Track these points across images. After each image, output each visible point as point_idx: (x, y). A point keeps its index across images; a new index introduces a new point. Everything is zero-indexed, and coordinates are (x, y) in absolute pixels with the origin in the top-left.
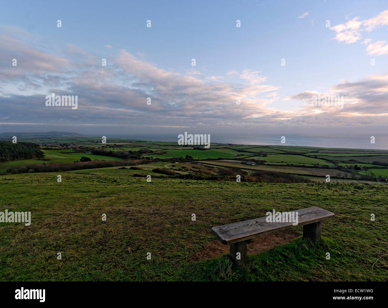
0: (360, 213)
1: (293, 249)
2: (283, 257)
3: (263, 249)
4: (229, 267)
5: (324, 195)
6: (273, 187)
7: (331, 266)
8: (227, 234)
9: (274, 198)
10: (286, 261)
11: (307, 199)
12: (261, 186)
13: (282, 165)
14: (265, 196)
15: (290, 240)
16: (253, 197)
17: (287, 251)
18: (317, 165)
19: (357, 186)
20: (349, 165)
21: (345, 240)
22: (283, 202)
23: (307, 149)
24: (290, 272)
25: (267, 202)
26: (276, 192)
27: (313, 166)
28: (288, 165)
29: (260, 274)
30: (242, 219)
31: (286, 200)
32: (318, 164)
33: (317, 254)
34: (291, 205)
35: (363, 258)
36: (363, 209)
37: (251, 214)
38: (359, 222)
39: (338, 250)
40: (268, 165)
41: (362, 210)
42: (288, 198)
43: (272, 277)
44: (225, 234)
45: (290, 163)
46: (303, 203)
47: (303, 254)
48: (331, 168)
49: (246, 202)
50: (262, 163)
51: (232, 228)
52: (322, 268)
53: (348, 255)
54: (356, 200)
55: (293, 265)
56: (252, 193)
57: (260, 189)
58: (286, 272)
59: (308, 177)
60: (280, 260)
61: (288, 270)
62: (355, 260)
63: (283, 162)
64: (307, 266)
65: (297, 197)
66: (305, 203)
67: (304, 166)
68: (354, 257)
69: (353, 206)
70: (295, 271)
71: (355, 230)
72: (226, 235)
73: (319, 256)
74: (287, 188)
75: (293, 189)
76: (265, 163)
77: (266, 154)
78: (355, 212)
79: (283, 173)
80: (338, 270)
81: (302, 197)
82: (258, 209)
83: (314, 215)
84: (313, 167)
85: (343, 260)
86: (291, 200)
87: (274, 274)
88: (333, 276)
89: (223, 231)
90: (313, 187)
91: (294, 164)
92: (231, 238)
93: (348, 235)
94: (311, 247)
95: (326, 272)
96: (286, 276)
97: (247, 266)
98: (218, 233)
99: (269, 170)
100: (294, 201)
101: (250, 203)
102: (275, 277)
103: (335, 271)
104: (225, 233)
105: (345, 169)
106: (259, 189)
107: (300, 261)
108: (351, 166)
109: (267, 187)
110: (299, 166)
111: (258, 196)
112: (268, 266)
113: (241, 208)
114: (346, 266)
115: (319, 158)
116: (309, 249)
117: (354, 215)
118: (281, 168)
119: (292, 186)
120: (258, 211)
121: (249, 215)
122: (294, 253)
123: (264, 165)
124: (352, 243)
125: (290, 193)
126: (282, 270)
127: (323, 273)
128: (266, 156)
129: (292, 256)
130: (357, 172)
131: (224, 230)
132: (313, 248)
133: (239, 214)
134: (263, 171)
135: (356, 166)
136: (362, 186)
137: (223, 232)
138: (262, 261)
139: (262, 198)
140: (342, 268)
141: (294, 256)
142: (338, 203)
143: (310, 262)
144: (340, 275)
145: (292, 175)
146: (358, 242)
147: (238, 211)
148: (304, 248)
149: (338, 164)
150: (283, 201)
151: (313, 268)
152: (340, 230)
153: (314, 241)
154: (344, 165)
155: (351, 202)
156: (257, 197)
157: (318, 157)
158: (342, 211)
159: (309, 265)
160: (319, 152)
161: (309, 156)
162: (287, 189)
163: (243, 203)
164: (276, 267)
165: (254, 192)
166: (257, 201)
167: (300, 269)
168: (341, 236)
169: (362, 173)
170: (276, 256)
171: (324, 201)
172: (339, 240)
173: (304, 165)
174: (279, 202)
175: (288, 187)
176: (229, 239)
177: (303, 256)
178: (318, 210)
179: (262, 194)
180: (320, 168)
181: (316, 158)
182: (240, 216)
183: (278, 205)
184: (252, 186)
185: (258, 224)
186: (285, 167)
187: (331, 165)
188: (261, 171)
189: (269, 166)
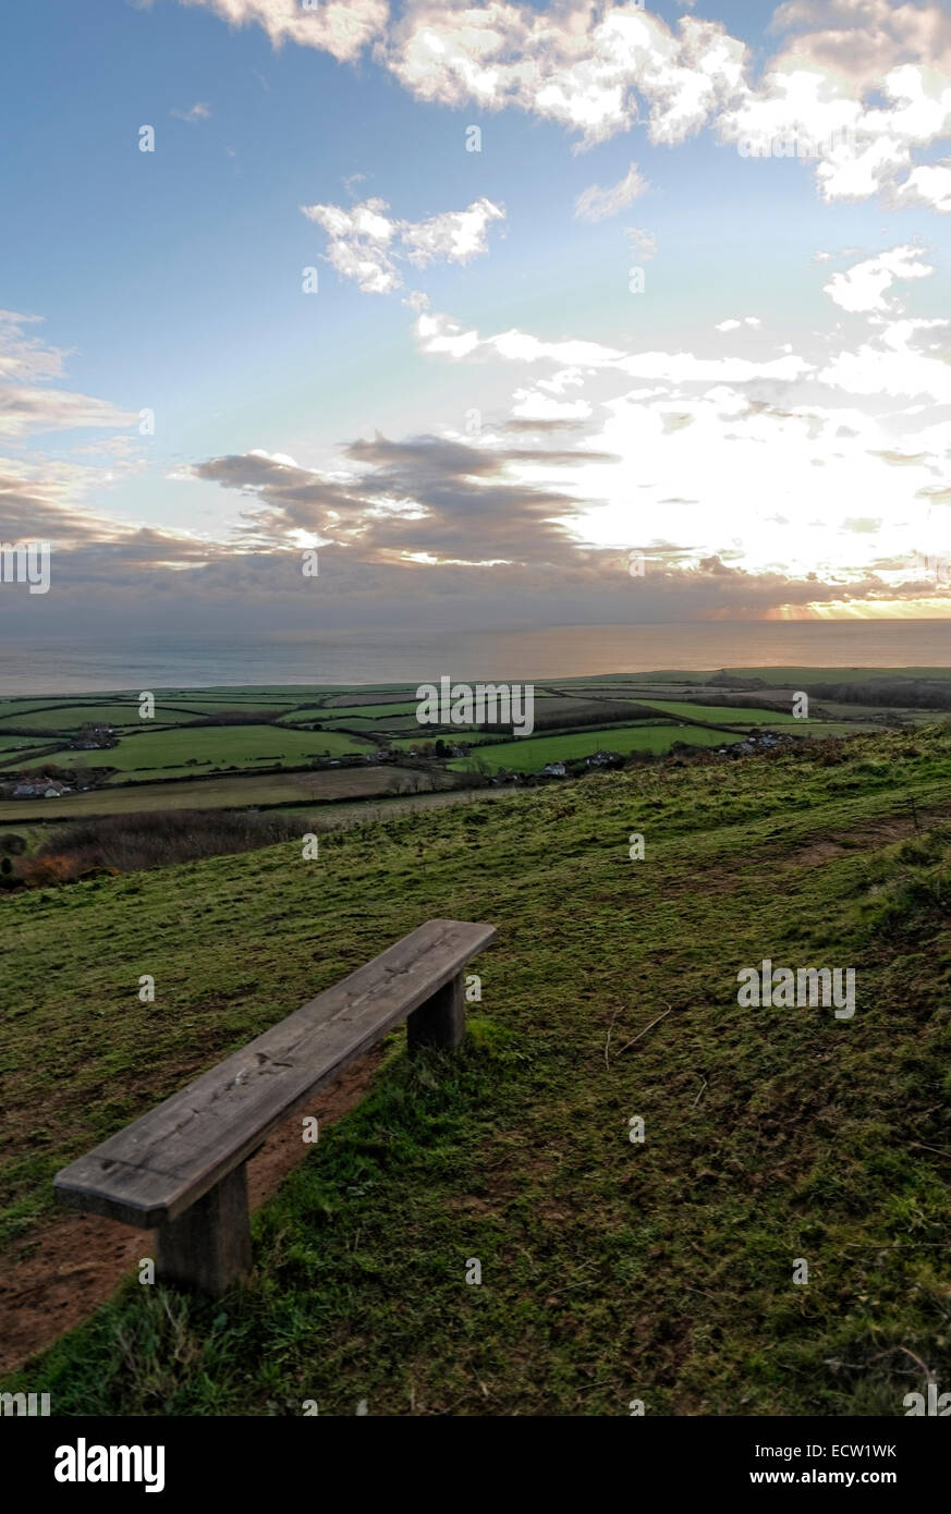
0: (518, 903)
1: (393, 1107)
2: (372, 1156)
3: (276, 1166)
4: (179, 1326)
5: (396, 869)
6: (193, 882)
7: (514, 1110)
8: (153, 1170)
9: (230, 931)
10: (383, 1166)
11: (351, 899)
12: (134, 891)
13: (191, 779)
14: (183, 931)
15: (358, 1082)
16: (133, 954)
17: (378, 1127)
18: (326, 759)
19: (470, 814)
20: (421, 743)
21: (517, 1007)
22: (274, 938)
23: (283, 695)
24: (412, 1199)
25: (204, 955)
26: (224, 902)
27: (309, 762)
28: (217, 775)
29: (317, 1273)
30: (128, 1073)
31: (281, 923)
32: (327, 754)
33: (467, 1090)
34: (309, 939)
35: (578, 1046)
36: (521, 888)
37: (162, 1036)
38: (529, 932)
39: (514, 1048)
40: (131, 784)
41: (522, 893)
42: (284, 914)
43: (363, 1259)
44: (143, 1176)
45: (224, 761)
46: (345, 919)
47: (429, 1110)
48: (370, 764)
49: (108, 987)
50: (98, 780)
51: (163, 1133)
52: (496, 1130)
53: (543, 1054)
54: (493, 862)
55: (413, 1170)
56: (112, 935)
57: (141, 903)
58: (399, 1207)
59: (296, 813)
60: (365, 1175)
61: (403, 1198)
62: (562, 1060)
63: (193, 762)
64: (454, 1149)
65: (315, 903)
66: (352, 916)
67: (279, 770)
68: (557, 1052)
69: (492, 884)
70: (427, 1187)
71: (527, 965)
72: (152, 1175)
73: (475, 1094)
74: (254, 874)
75: (278, 870)
76: (115, 779)
77: (113, 735)
78: (506, 902)
79: (202, 812)
80: (537, 1115)
81: (334, 896)
82: (184, 1001)
83: (442, 952)
84: (313, 769)
85: (537, 1077)
86: (300, 922)
87: (363, 1241)
88: (532, 1142)
89: (124, 1164)
90: (347, 848)
91: (242, 766)
92: (184, 1179)
93: (520, 988)
94: (443, 1075)
95: (510, 1140)
96: (408, 1225)
97: (256, 1273)
98: (100, 1188)
99: (134, 810)
100: (311, 921)
101: (129, 987)
102: (371, 1250)
103: (530, 1122)
104: (142, 1171)
105: (413, 761)
106: (136, 909)
107: (426, 1142)
108: (426, 748)
109: (167, 889)
110: (261, 772)
111: (154, 939)
112: (333, 1225)
113: (98, 1026)
114: (550, 1091)
115: (328, 730)
116: (440, 1084)
117: (509, 916)
118: (190, 792)
119: (268, 861)
120: (190, 1009)
121: (152, 1044)
122: (401, 1122)
123: (110, 787)
124: (535, 1009)
125: (281, 894)
126: (385, 1209)
127: (505, 1146)
128: (116, 744)
129: (396, 1137)
130: (445, 764)
131: (125, 1159)
132: (452, 1074)
133: (100, 1055)
134: (107, 817)
135: (440, 743)
136: (483, 811)
137: (127, 1168)
138: (303, 1217)
139: (176, 945)
140: (544, 1103)
141: (403, 1134)
142: (453, 887)
143: (458, 1128)
144: (548, 1128)
145: (238, 815)
146: (550, 1000)
147: (90, 1042)
148: (426, 1088)
149: (388, 744)
150: (268, 934)
151: (474, 1146)
152: (493, 979)
153: (448, 1051)
154: (406, 745)
155: (483, 875)
156: (151, 945)
157: (324, 725)
158: (473, 911)
159: (457, 1142)
160: (328, 704)
161: (294, 726)
162: (258, 879)
163: (97, 996)
164: (361, 1211)
165: (121, 928)
166: (159, 964)
167: (440, 1169)
168: (502, 997)
169: (457, 765)
170: (343, 1166)
171: (410, 893)
172: (503, 1015)
173: (279, 764)
174: (256, 941)
175: (256, 868)
176: (174, 1188)
177: (431, 1120)
178: (446, 931)
179: (163, 926)
180: (335, 767)
181: (318, 728)
182: (109, 1063)
183: (262, 957)
184: (90, 904)
185: (268, 1063)
186: (207, 784)
187: (367, 750)
188: (95, 818)
189: (129, 790)
